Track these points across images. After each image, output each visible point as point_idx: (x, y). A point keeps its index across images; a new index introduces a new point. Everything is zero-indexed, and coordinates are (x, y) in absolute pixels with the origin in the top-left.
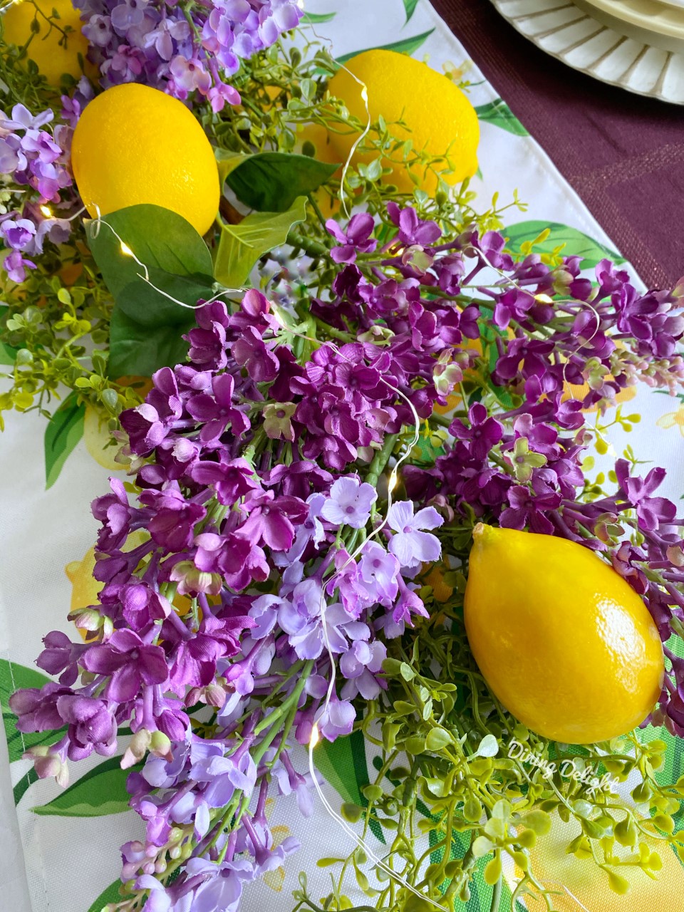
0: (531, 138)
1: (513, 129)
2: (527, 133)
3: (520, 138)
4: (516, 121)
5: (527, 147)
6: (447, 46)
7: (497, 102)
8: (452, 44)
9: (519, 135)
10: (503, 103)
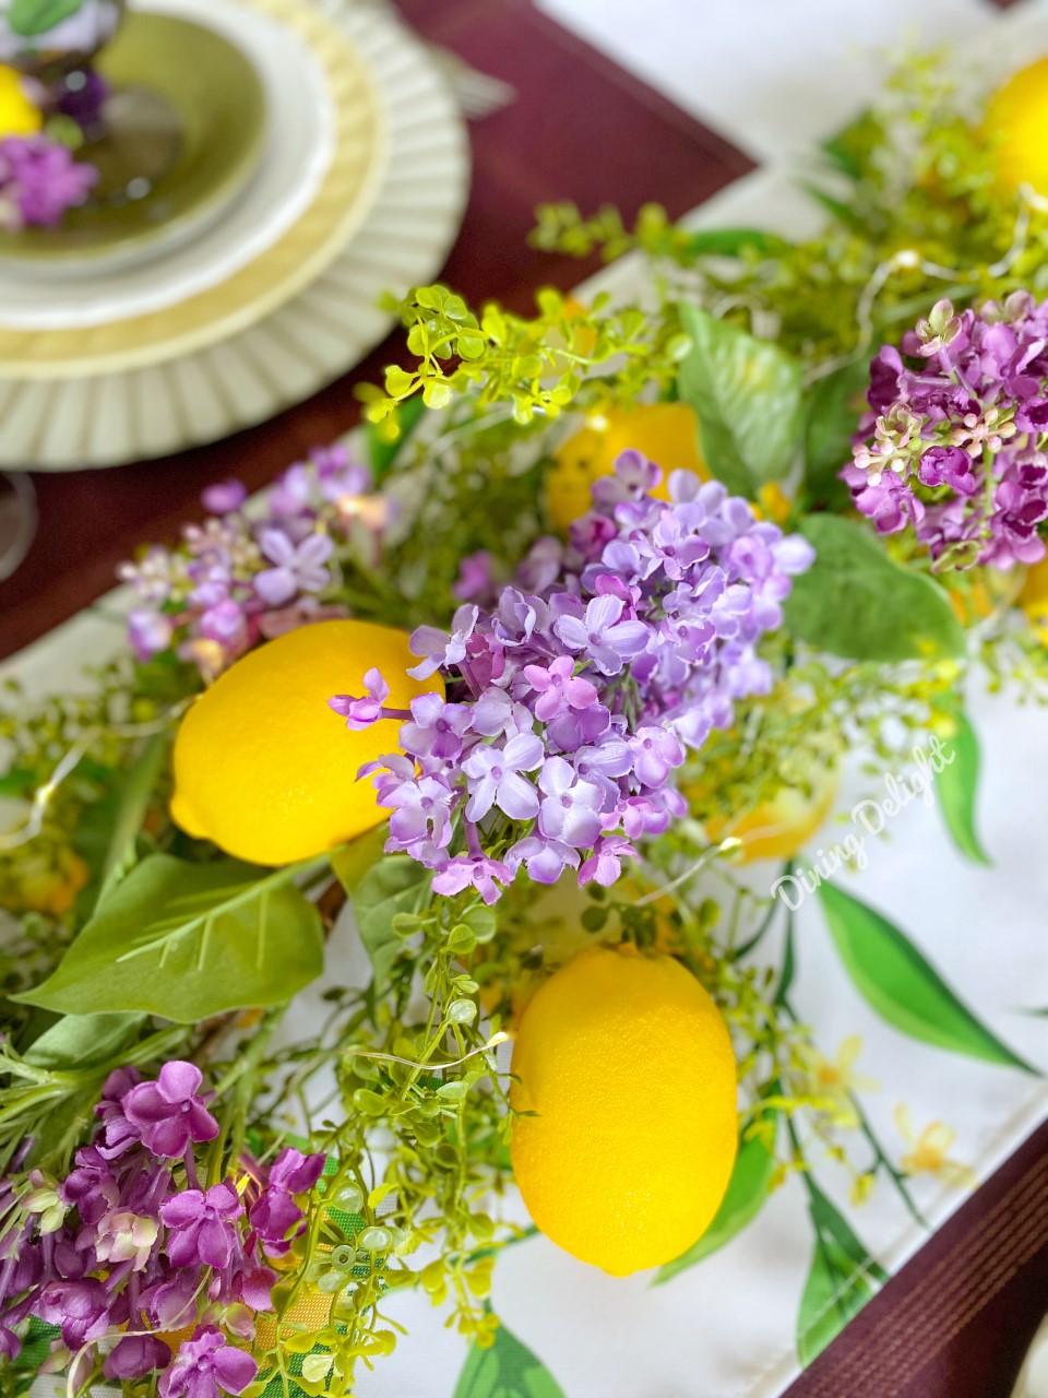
0: (795, 1372)
1: (810, 1324)
2: (807, 1361)
3: (789, 1345)
4: (836, 1329)
5: (769, 1366)
6: (1000, 1118)
7: (875, 1270)
8: (1010, 1127)
9: (799, 1342)
10: (875, 1286)
